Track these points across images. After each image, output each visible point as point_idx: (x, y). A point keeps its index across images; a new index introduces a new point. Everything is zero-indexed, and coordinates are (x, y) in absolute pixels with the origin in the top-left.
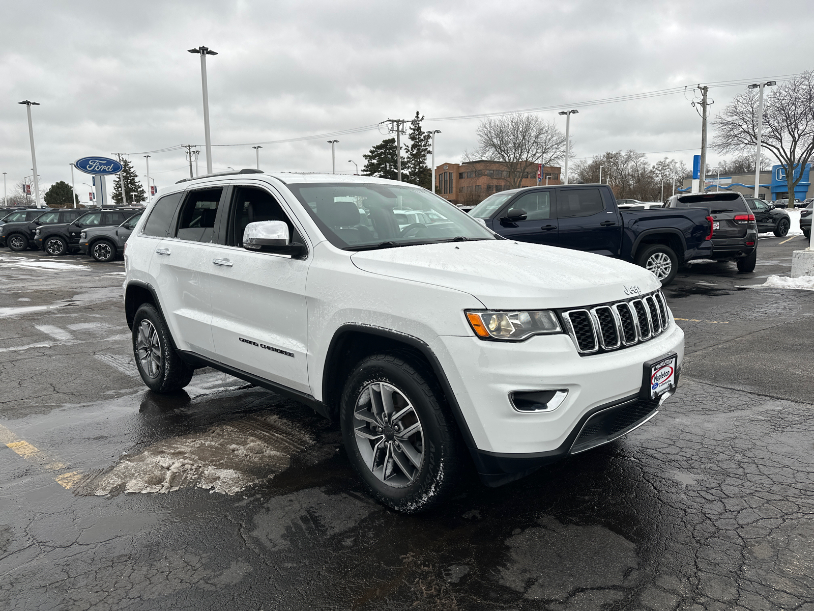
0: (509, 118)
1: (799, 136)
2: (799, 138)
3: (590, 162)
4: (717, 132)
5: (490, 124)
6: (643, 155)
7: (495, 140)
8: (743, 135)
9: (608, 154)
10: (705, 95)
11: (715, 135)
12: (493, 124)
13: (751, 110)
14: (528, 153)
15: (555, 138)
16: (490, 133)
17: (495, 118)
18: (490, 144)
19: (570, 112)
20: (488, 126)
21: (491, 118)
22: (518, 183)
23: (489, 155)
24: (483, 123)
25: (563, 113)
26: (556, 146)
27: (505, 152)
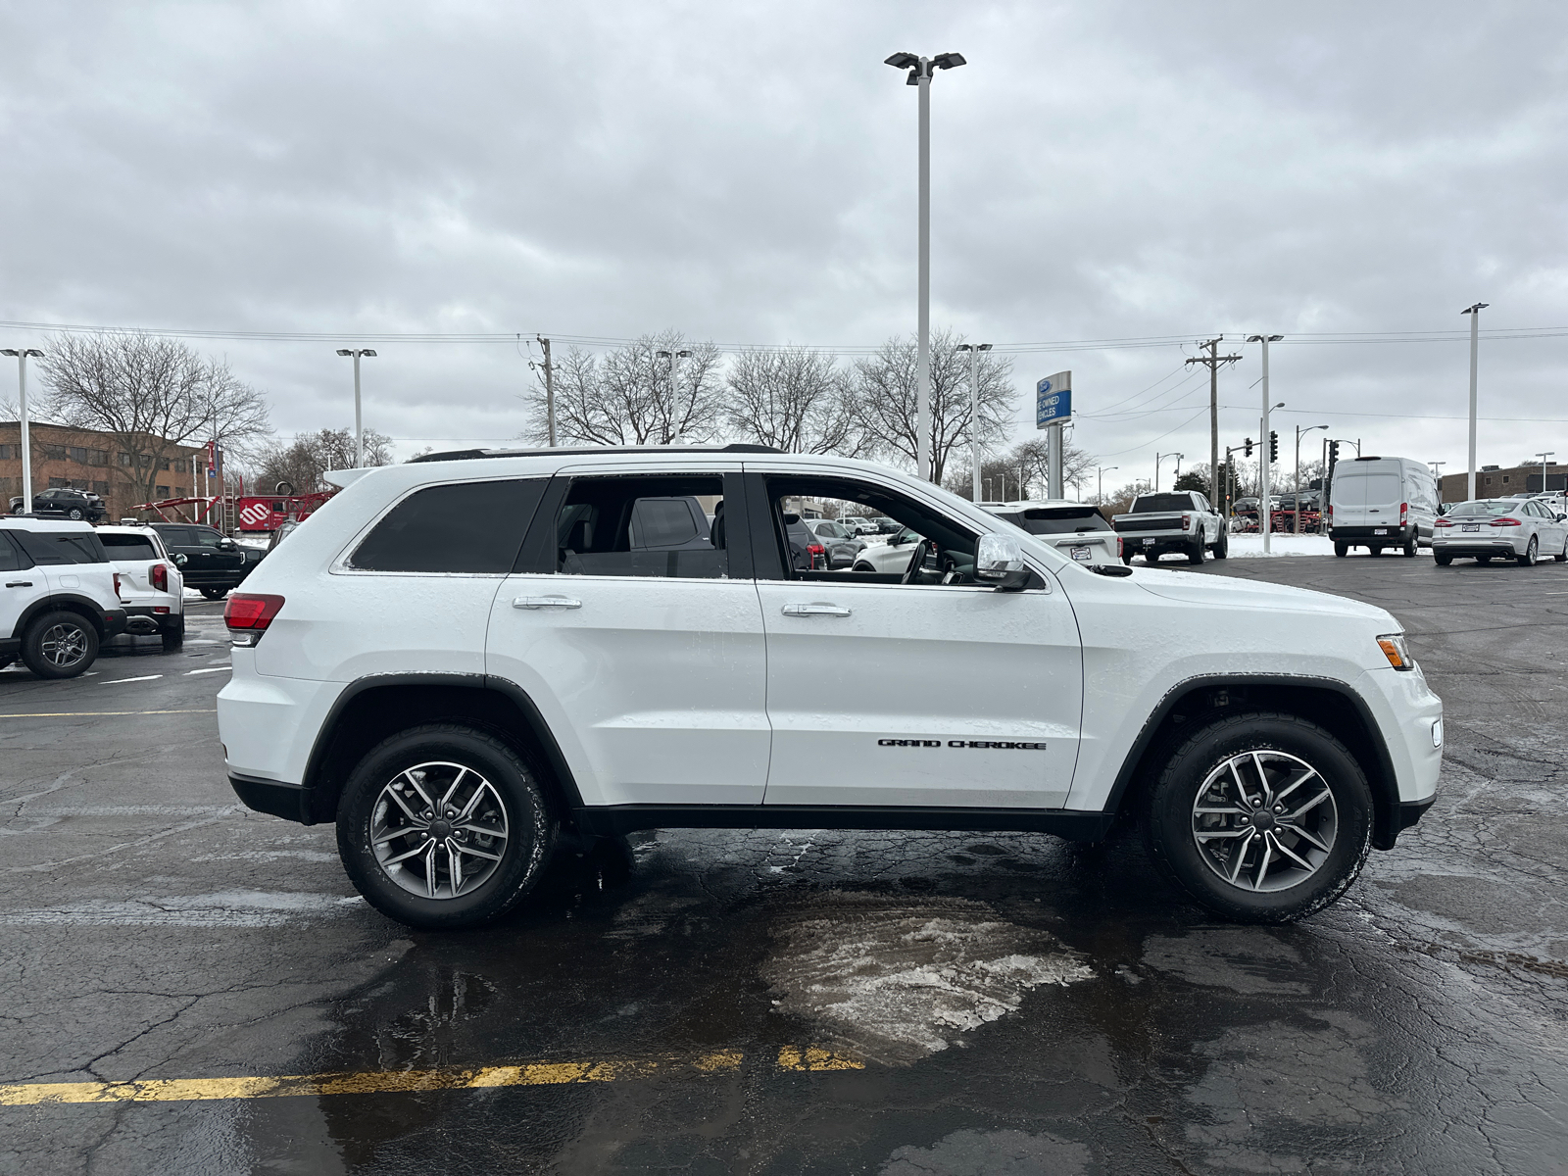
0: (117, 340)
1: (648, 431)
2: (646, 437)
3: (289, 445)
4: (531, 414)
5: (71, 345)
6: (388, 440)
7: (85, 383)
8: (572, 422)
9: (327, 434)
10: (547, 352)
11: (529, 419)
12: (77, 349)
13: (579, 383)
14: (167, 417)
15: (229, 393)
16: (72, 365)
17: (81, 335)
18: (70, 388)
19: (360, 353)
20: (65, 351)
21: (74, 334)
22: (147, 480)
23: (69, 413)
24: (52, 342)
25: (346, 352)
26: (232, 408)
27: (110, 411)
